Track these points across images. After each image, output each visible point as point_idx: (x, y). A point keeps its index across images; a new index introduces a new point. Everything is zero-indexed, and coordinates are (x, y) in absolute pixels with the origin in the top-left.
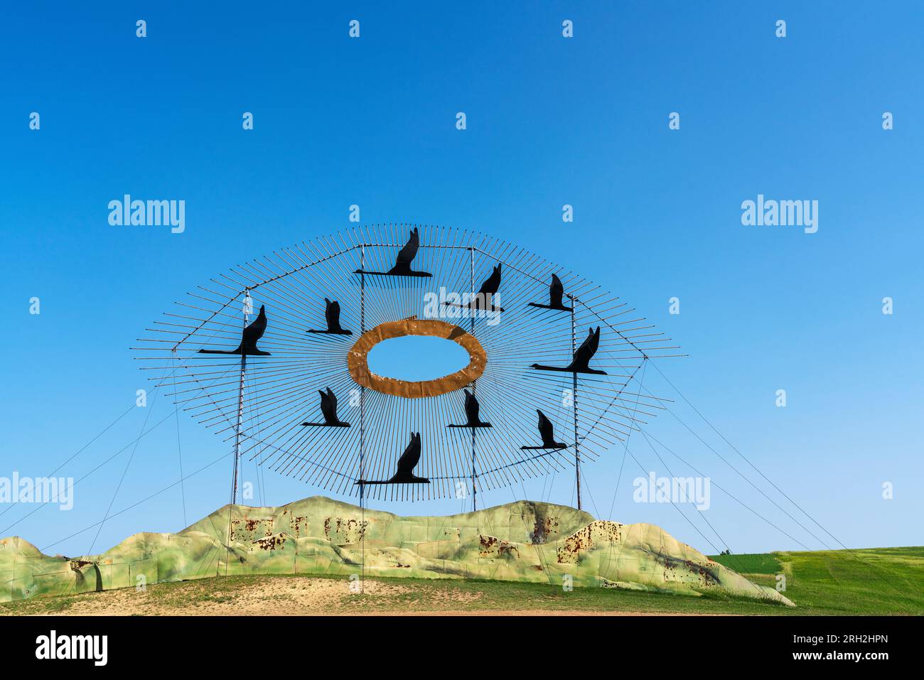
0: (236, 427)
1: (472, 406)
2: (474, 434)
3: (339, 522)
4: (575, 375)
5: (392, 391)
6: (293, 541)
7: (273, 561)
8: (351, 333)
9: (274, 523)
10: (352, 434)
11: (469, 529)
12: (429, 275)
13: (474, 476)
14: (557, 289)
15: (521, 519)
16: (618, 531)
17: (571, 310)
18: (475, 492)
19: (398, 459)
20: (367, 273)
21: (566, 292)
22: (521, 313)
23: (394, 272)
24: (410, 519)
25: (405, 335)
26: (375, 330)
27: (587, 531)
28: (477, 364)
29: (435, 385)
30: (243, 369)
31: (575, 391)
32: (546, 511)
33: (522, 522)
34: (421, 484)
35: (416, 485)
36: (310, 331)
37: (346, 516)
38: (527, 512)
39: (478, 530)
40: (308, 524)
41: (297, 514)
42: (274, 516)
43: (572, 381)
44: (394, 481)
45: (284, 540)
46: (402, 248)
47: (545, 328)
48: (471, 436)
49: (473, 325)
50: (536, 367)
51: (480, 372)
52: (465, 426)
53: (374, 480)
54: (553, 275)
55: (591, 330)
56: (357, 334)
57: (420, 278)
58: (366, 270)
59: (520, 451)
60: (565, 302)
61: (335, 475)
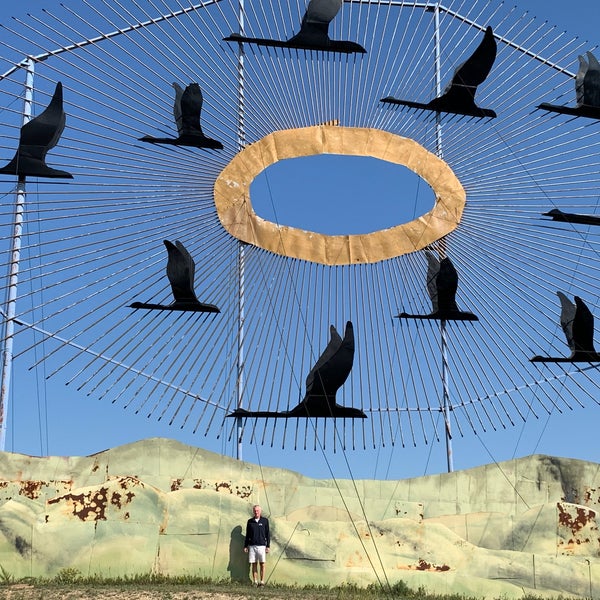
3: (198, 487)
7: (102, 549)
8: (221, 147)
9: (73, 487)
11: (442, 504)
15: (536, 488)
18: (448, 435)
19: (306, 373)
20: (248, 40)
23: (296, 43)
26: (264, 142)
28: (447, 207)
29: (372, 244)
32: (581, 475)
34: (349, 420)
35: (340, 420)
36: (144, 140)
37: (212, 477)
38: (548, 478)
39: (457, 507)
41: (118, 470)
42: (74, 474)
44: (298, 412)
45: (130, 496)
50: (557, 216)
51: (453, 222)
52: (428, 317)
61: (190, 401)
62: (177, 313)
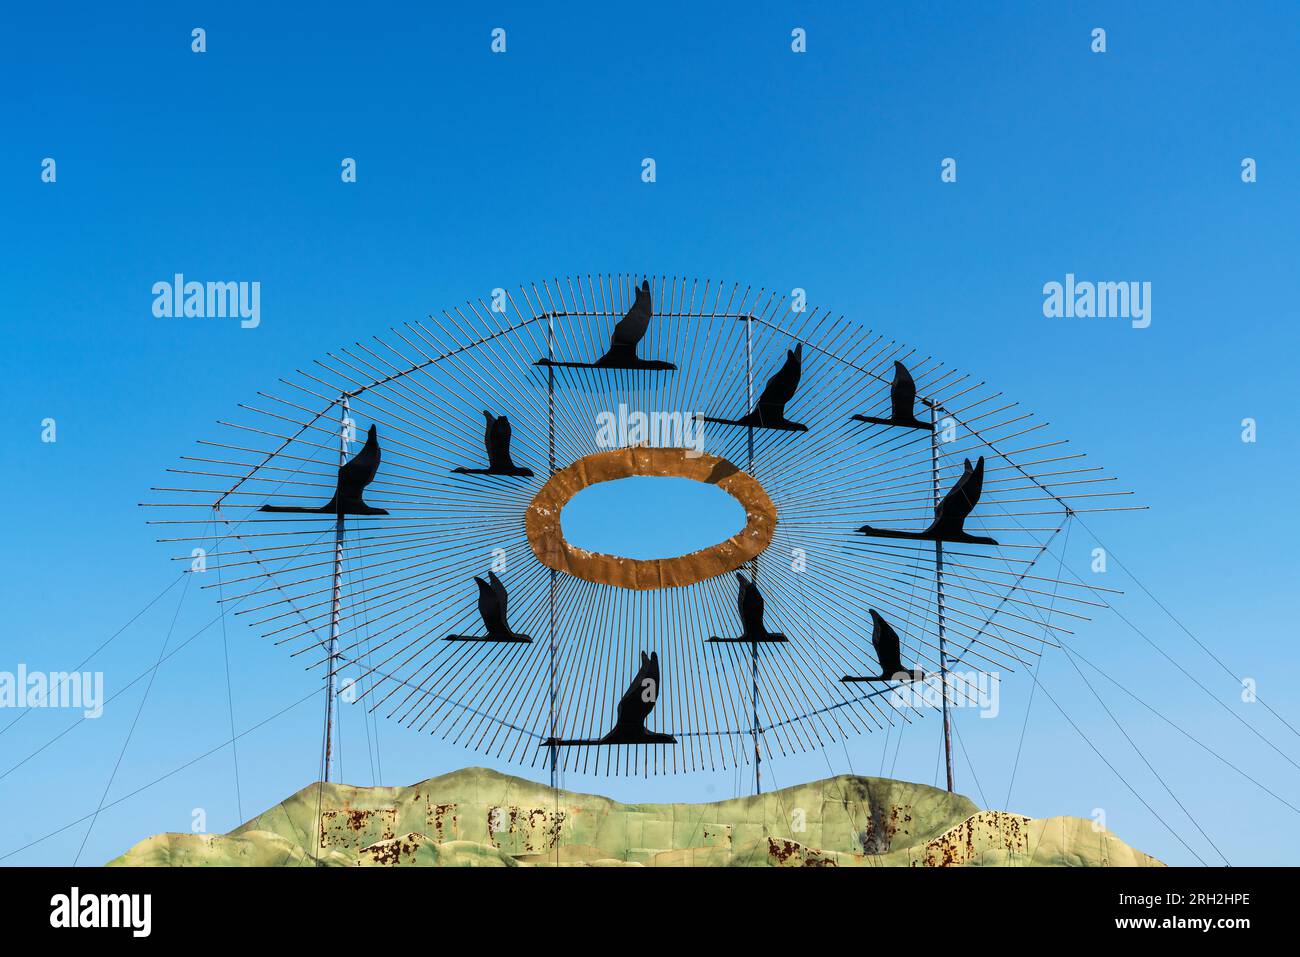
0: (327, 644)
1: (751, 604)
2: (755, 655)
3: (513, 815)
4: (939, 546)
5: (606, 578)
6: (433, 848)
8: (531, 474)
9: (397, 816)
10: (535, 656)
11: (749, 826)
12: (671, 367)
13: (757, 730)
14: (903, 390)
15: (843, 808)
16: (1023, 830)
17: (930, 427)
18: (758, 760)
19: (618, 699)
20: (559, 364)
21: (921, 394)
22: (838, 433)
23: (605, 362)
24: (642, 809)
25: (627, 476)
26: (574, 467)
27: (965, 831)
28: (759, 527)
29: (683, 567)
30: (340, 540)
31: (939, 574)
32: (889, 793)
33: (845, 813)
34: (660, 746)
35: (651, 746)
36: (457, 471)
37: (527, 804)
38: (855, 797)
39: (765, 829)
40: (459, 817)
41: (439, 799)
42: (398, 803)
43: (933, 556)
44: (610, 739)
45: (416, 846)
46: (621, 319)
47: (881, 460)
48: (750, 659)
49: (751, 456)
50: (868, 531)
51: (765, 541)
52: (739, 640)
53: (576, 737)
54: (899, 366)
55: (967, 463)
56: (542, 476)
57: (654, 372)
58: (556, 359)
59: (840, 686)
60: (920, 412)
61: (504, 729)
62: (491, 644)
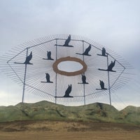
0: (23, 82)
1: (84, 79)
2: (84, 86)
4: (108, 72)
8: (53, 60)
12: (73, 46)
13: (84, 96)
15: (96, 107)
17: (107, 56)
19: (65, 91)
21: (106, 52)
23: (64, 46)
35: (70, 98)
36: (43, 59)
38: (98, 105)
50: (99, 69)
52: (82, 83)
53: (59, 96)
59: (96, 90)
62: (47, 83)
